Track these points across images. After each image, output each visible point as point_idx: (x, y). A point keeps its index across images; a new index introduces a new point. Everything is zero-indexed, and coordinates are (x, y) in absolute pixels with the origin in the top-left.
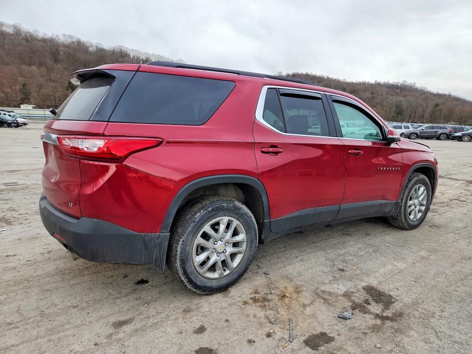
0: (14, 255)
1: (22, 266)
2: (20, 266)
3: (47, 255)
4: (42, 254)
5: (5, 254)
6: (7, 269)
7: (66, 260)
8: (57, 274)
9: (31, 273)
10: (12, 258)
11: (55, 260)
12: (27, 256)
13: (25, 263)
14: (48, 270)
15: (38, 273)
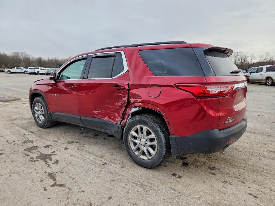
0: (250, 194)
1: (249, 180)
2: (251, 181)
3: (229, 180)
4: (230, 183)
5: (257, 201)
6: (259, 184)
7: (222, 170)
8: (234, 165)
9: (246, 173)
10: (253, 193)
11: (227, 174)
12: (242, 187)
13: (246, 182)
14: (237, 170)
15: (242, 171)
